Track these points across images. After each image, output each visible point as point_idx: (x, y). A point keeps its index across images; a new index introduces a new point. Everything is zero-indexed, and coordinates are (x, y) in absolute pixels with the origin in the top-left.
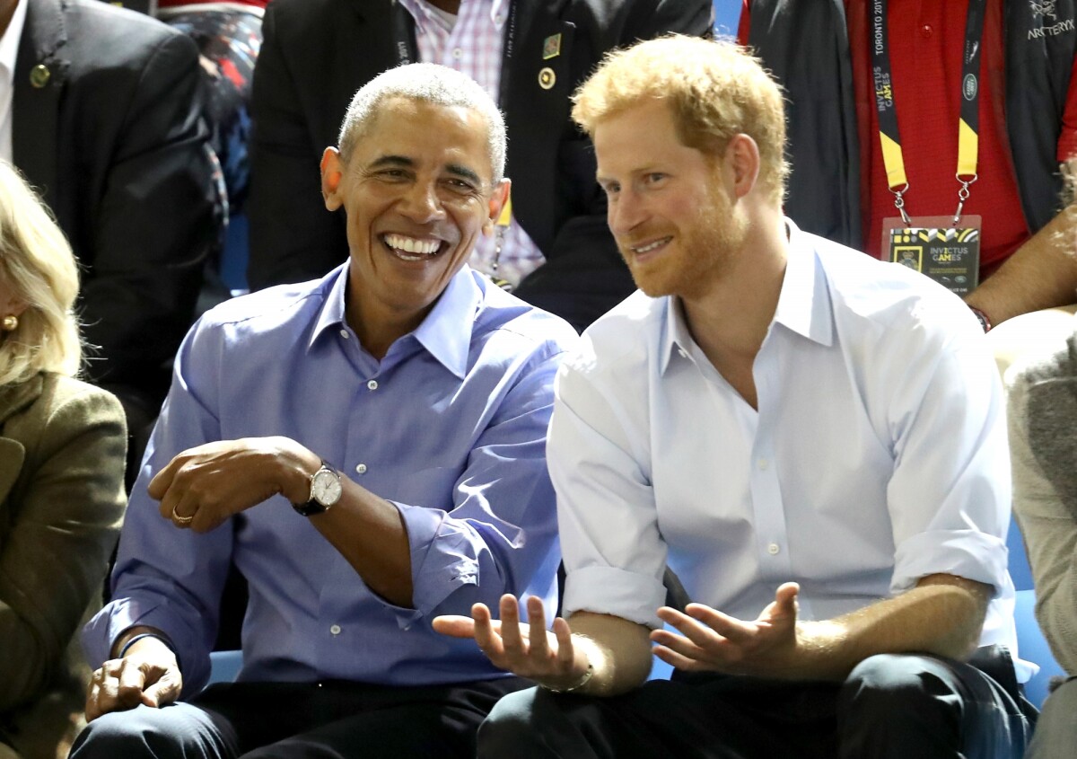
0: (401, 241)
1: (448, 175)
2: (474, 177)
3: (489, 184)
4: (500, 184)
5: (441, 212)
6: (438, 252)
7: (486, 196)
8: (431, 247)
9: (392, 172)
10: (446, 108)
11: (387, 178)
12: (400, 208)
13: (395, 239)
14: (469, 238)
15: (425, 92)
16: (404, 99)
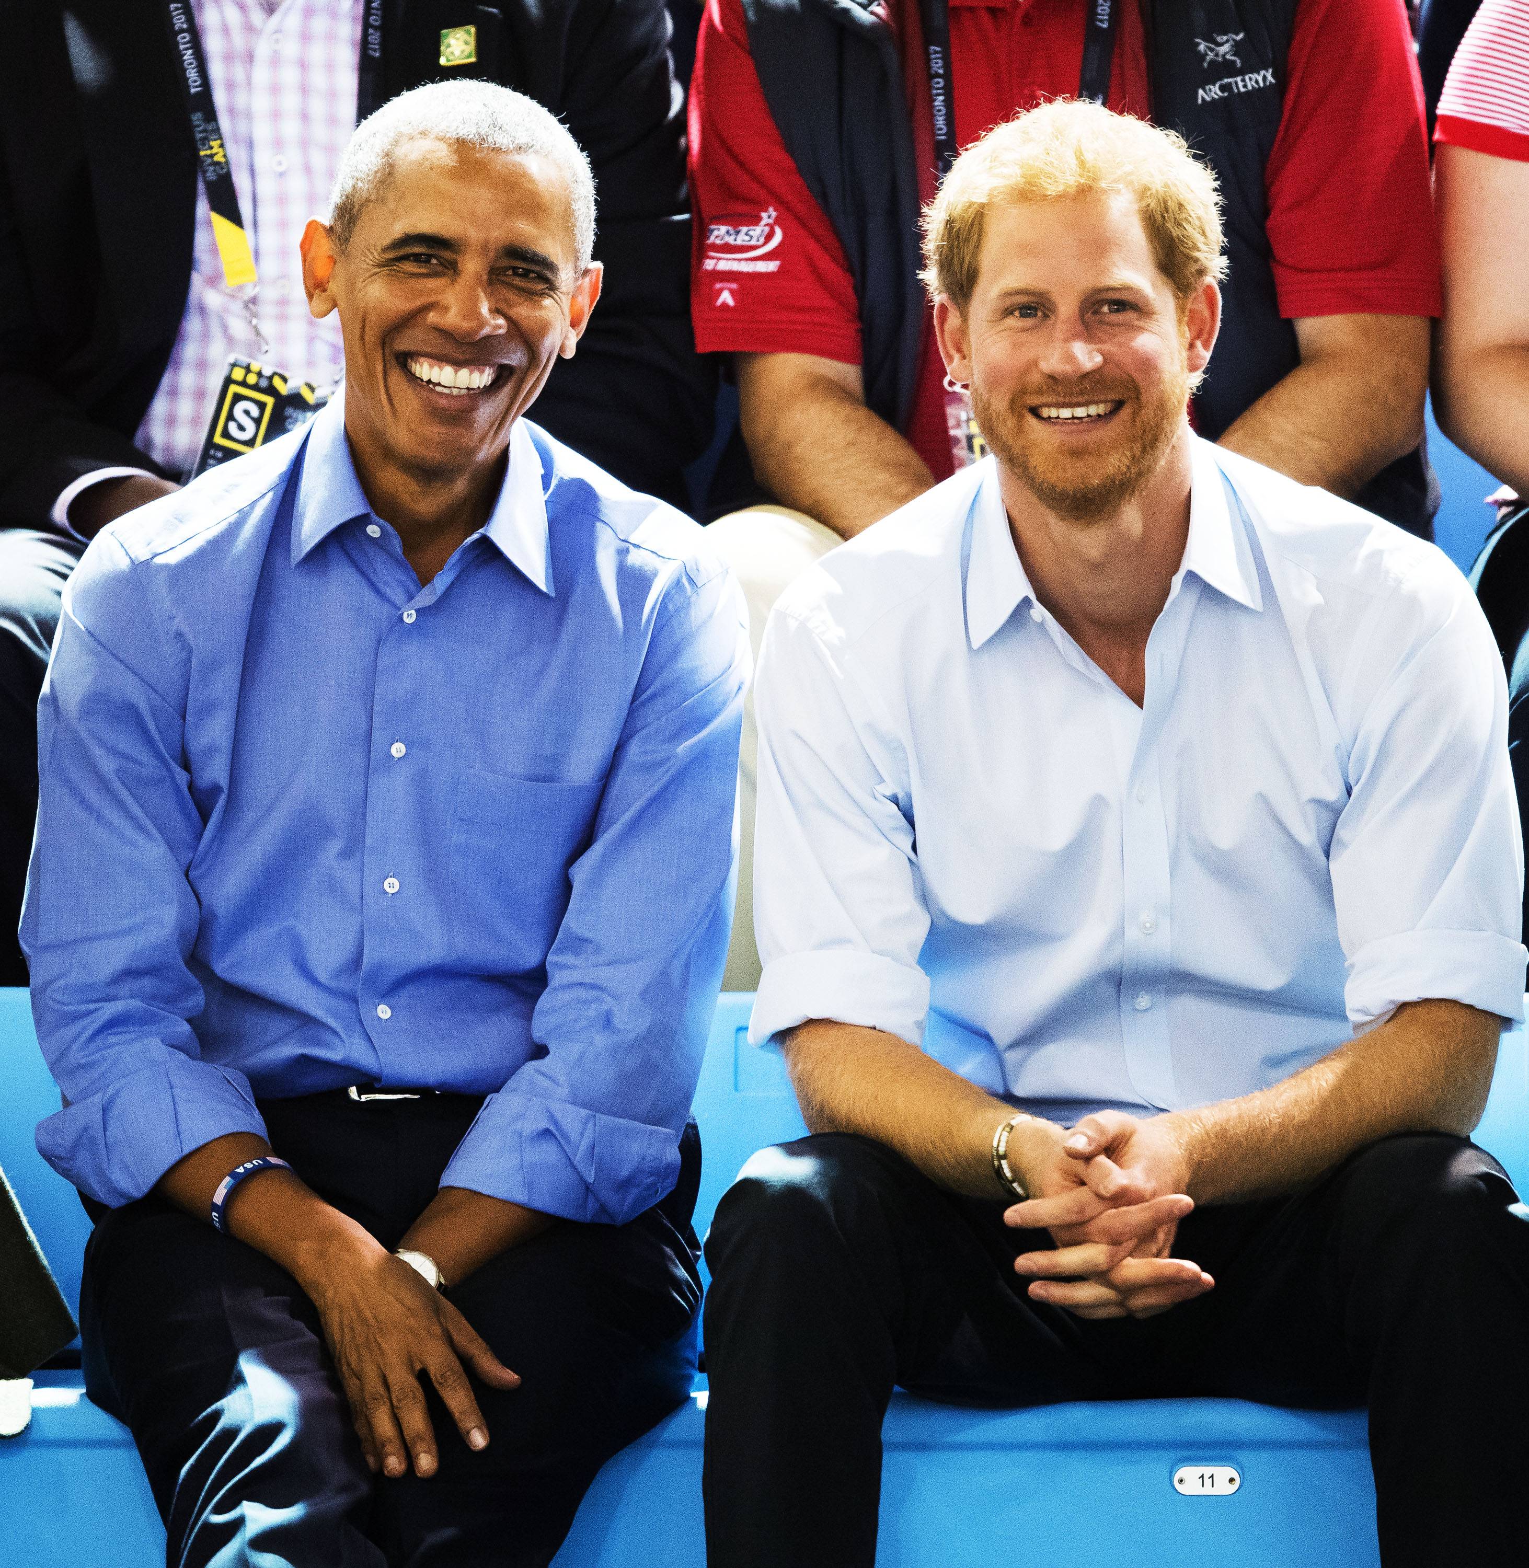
0: (436, 369)
1: (506, 262)
2: (550, 266)
3: (571, 274)
4: (586, 272)
5: (501, 321)
6: (494, 382)
7: (568, 294)
8: (482, 378)
9: (416, 258)
10: (502, 158)
11: (410, 267)
12: (432, 317)
13: (426, 366)
14: (544, 362)
15: (468, 131)
16: (438, 143)
